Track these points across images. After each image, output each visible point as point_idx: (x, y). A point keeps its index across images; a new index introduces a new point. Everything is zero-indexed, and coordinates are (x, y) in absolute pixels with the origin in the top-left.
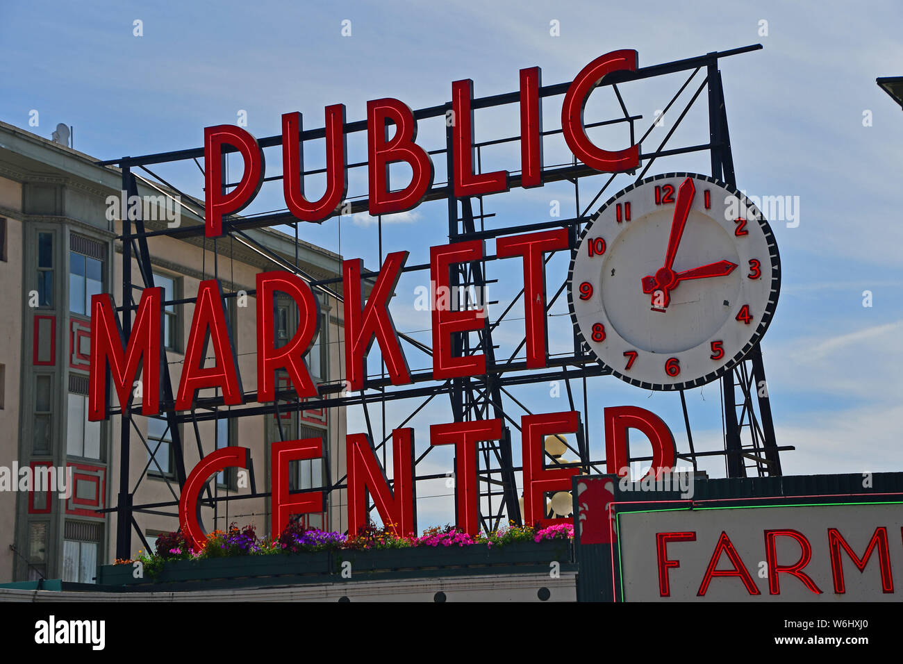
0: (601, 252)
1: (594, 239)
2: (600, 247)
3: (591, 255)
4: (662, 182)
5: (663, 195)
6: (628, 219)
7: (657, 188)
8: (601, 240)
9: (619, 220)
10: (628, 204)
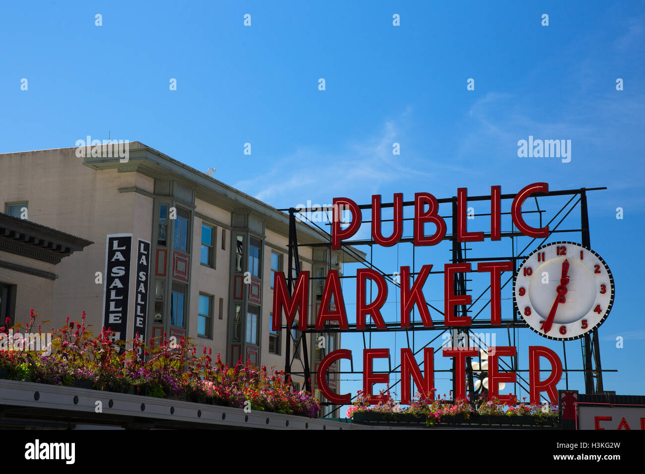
0: (530, 274)
1: (527, 268)
2: (529, 271)
3: (525, 275)
4: (561, 245)
5: (561, 251)
6: (543, 260)
7: (558, 248)
8: (530, 269)
9: (539, 260)
10: (543, 254)
